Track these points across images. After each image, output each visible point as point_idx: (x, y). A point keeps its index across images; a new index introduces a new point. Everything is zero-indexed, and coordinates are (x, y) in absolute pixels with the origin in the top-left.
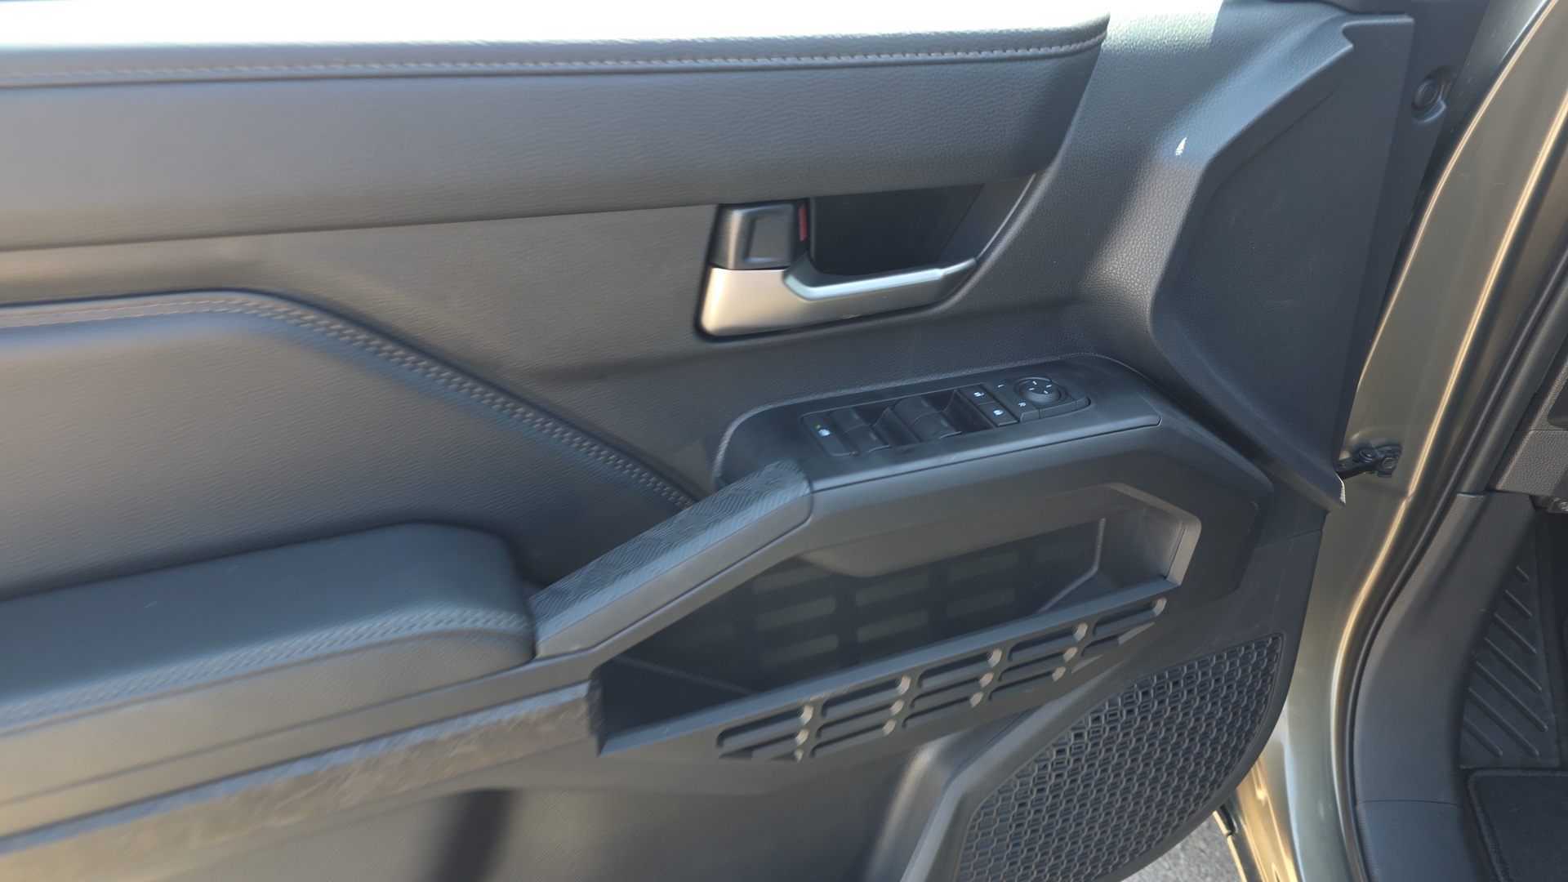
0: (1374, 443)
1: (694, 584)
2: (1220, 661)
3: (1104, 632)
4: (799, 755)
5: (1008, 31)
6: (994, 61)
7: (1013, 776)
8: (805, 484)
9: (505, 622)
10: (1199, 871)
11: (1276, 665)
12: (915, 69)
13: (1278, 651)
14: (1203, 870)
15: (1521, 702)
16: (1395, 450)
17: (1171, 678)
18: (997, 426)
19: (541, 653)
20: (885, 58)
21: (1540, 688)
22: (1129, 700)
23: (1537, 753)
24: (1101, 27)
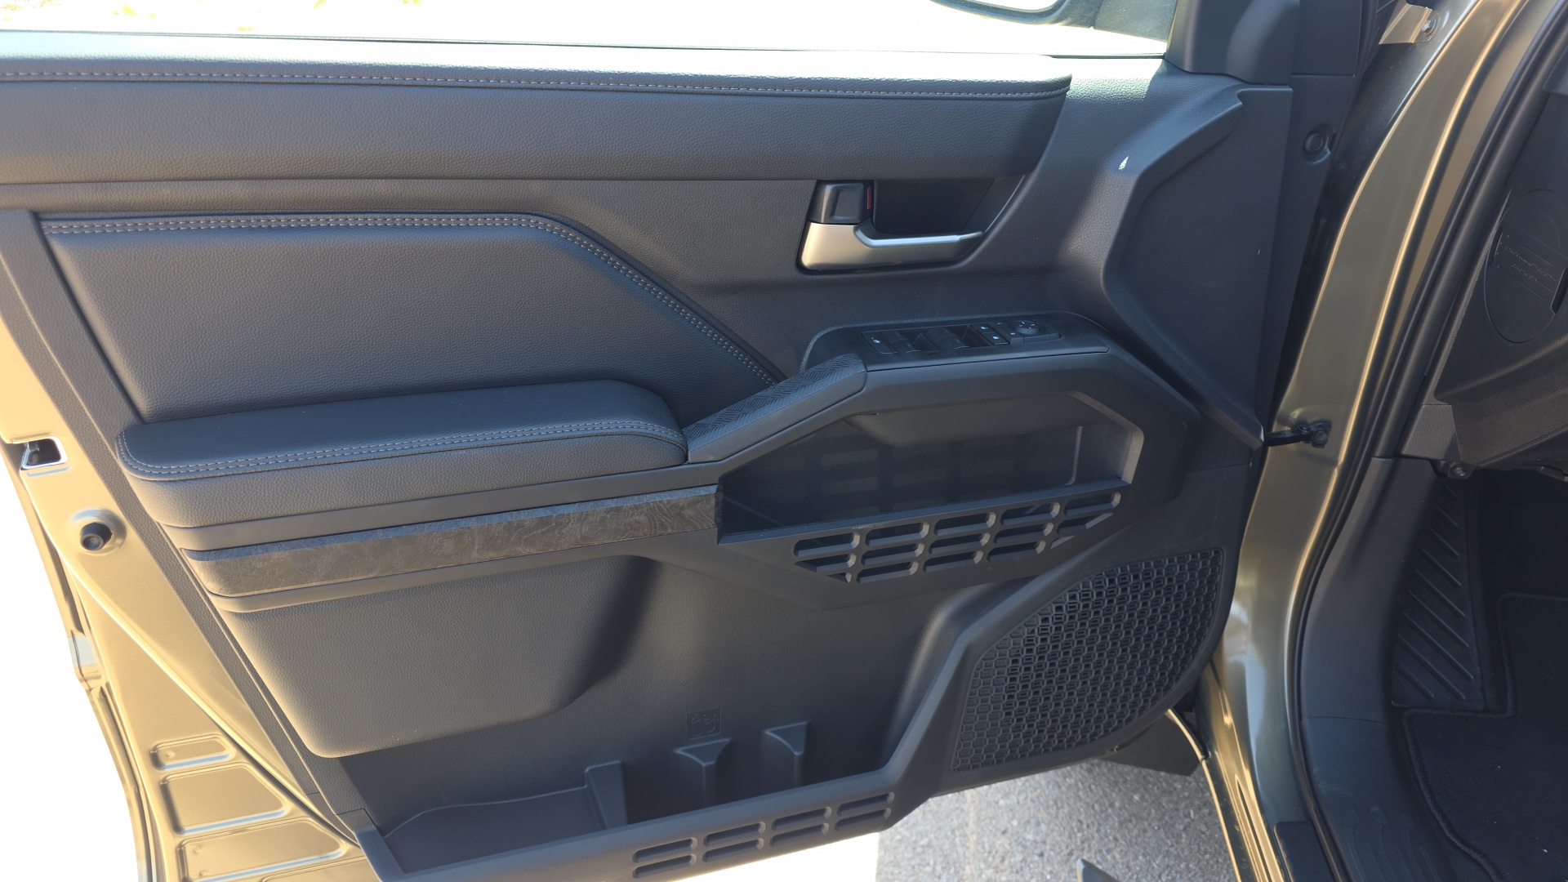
0: (1310, 421)
1: (787, 425)
2: (1171, 564)
3: (1074, 514)
4: (849, 577)
5: (1002, 81)
6: (992, 99)
7: (1008, 635)
8: (862, 366)
9: (669, 434)
10: (1199, 849)
11: (1219, 576)
12: (943, 102)
13: (1220, 564)
14: (1203, 848)
15: (1450, 656)
16: (1326, 426)
17: (1132, 571)
18: (994, 345)
19: (690, 460)
20: (923, 94)
21: (1467, 645)
22: (1099, 585)
23: (1464, 697)
24: (1066, 82)
